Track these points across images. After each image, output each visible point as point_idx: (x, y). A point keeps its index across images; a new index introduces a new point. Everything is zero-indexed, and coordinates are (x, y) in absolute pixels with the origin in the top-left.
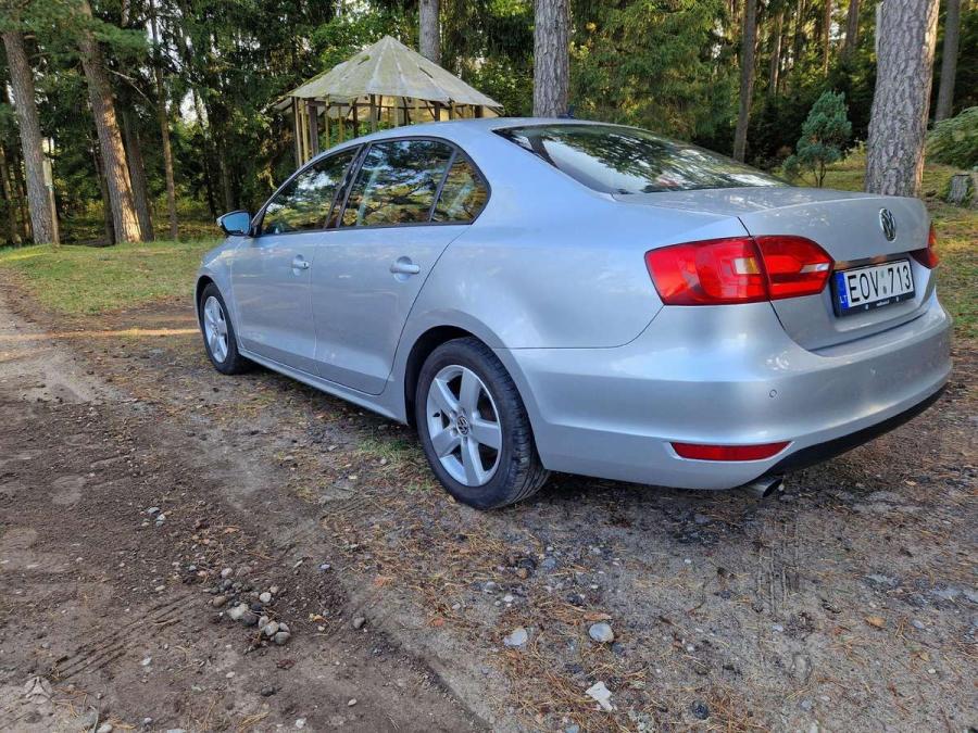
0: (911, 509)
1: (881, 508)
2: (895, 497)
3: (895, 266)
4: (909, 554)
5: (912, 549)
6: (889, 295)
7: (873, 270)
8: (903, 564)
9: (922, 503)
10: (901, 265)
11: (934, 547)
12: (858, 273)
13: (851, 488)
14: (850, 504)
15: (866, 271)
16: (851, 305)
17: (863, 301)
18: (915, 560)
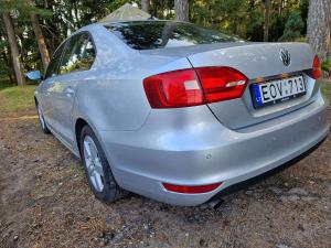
0: (309, 199)
1: (294, 198)
2: (302, 191)
3: (293, 79)
4: (303, 230)
5: (305, 226)
6: (289, 94)
7: (279, 82)
8: (298, 235)
9: (315, 195)
10: (297, 78)
11: (317, 224)
12: (269, 84)
13: (281, 186)
14: (279, 196)
15: (274, 83)
16: (264, 102)
17: (272, 99)
18: (305, 233)
